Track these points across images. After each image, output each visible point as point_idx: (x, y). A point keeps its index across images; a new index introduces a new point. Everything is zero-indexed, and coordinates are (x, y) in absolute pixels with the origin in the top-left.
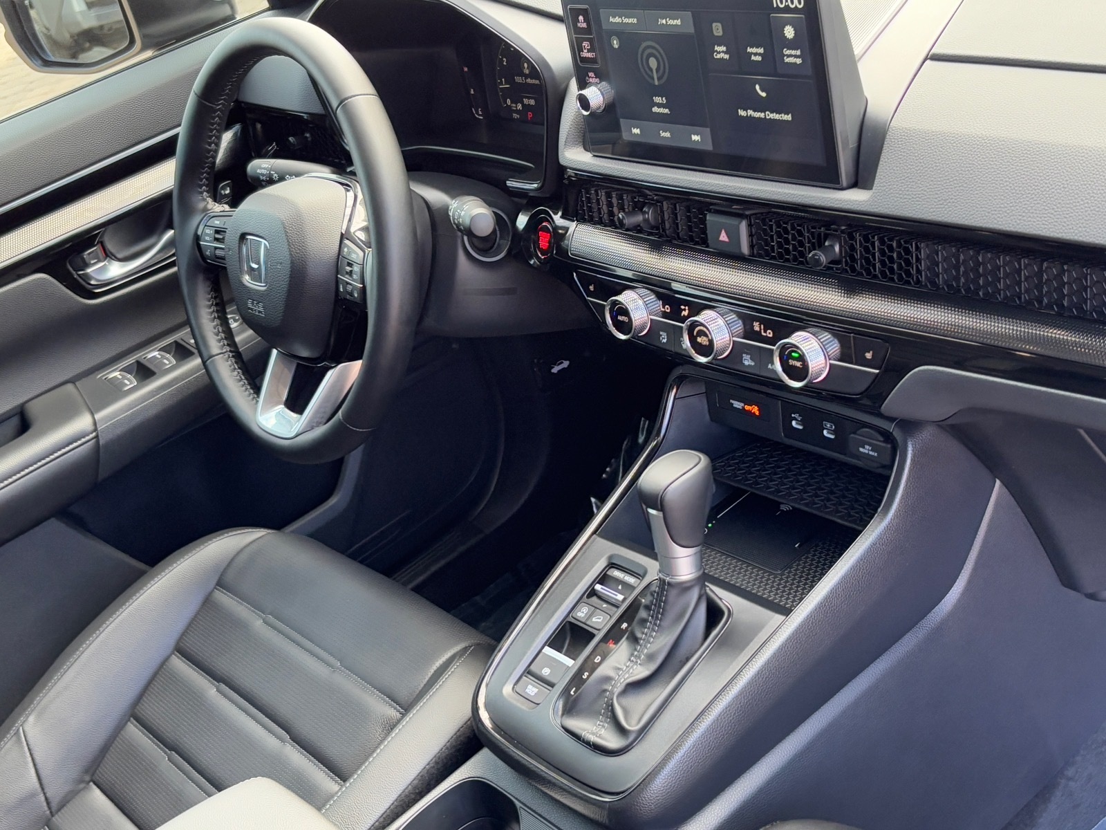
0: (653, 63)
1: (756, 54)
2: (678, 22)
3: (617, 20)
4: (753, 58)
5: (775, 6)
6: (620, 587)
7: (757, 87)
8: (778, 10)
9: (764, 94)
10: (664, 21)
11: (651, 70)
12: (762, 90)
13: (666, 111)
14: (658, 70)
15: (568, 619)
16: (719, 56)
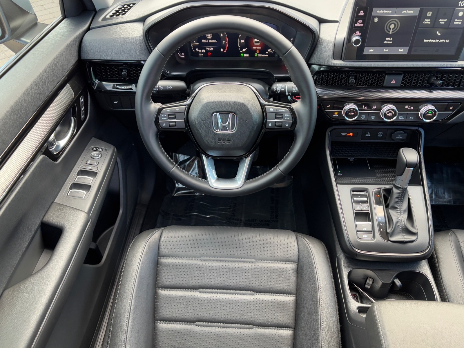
0: (392, 26)
1: (442, 22)
2: (412, 12)
3: (382, 12)
4: (441, 23)
5: (459, 6)
6: (359, 196)
7: (438, 32)
8: (460, 7)
9: (439, 34)
10: (405, 12)
11: (390, 29)
12: (439, 33)
13: (391, 42)
14: (393, 29)
15: (355, 211)
16: (425, 23)
